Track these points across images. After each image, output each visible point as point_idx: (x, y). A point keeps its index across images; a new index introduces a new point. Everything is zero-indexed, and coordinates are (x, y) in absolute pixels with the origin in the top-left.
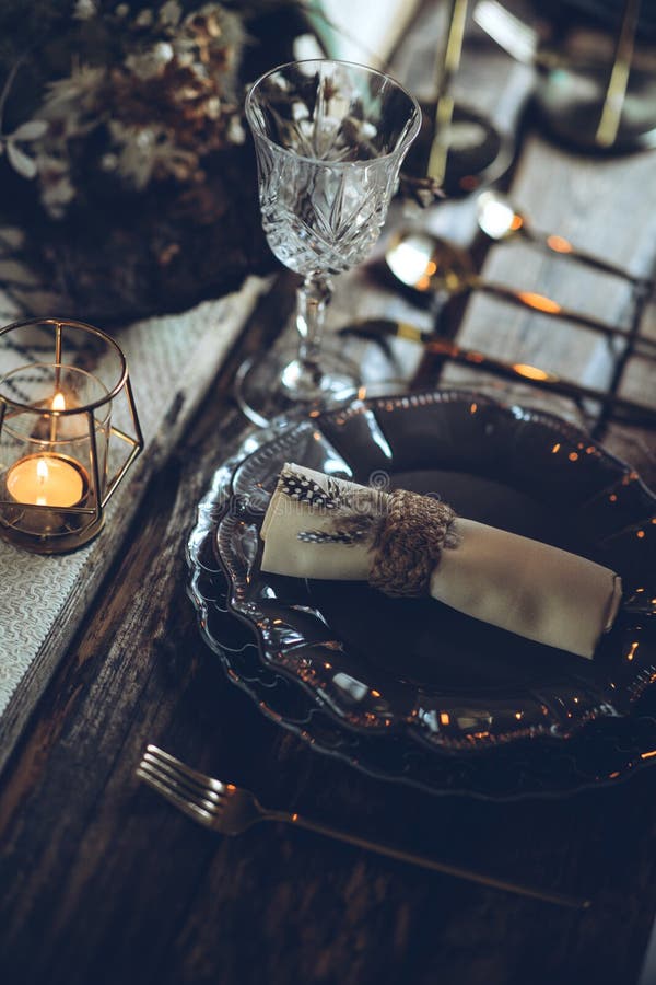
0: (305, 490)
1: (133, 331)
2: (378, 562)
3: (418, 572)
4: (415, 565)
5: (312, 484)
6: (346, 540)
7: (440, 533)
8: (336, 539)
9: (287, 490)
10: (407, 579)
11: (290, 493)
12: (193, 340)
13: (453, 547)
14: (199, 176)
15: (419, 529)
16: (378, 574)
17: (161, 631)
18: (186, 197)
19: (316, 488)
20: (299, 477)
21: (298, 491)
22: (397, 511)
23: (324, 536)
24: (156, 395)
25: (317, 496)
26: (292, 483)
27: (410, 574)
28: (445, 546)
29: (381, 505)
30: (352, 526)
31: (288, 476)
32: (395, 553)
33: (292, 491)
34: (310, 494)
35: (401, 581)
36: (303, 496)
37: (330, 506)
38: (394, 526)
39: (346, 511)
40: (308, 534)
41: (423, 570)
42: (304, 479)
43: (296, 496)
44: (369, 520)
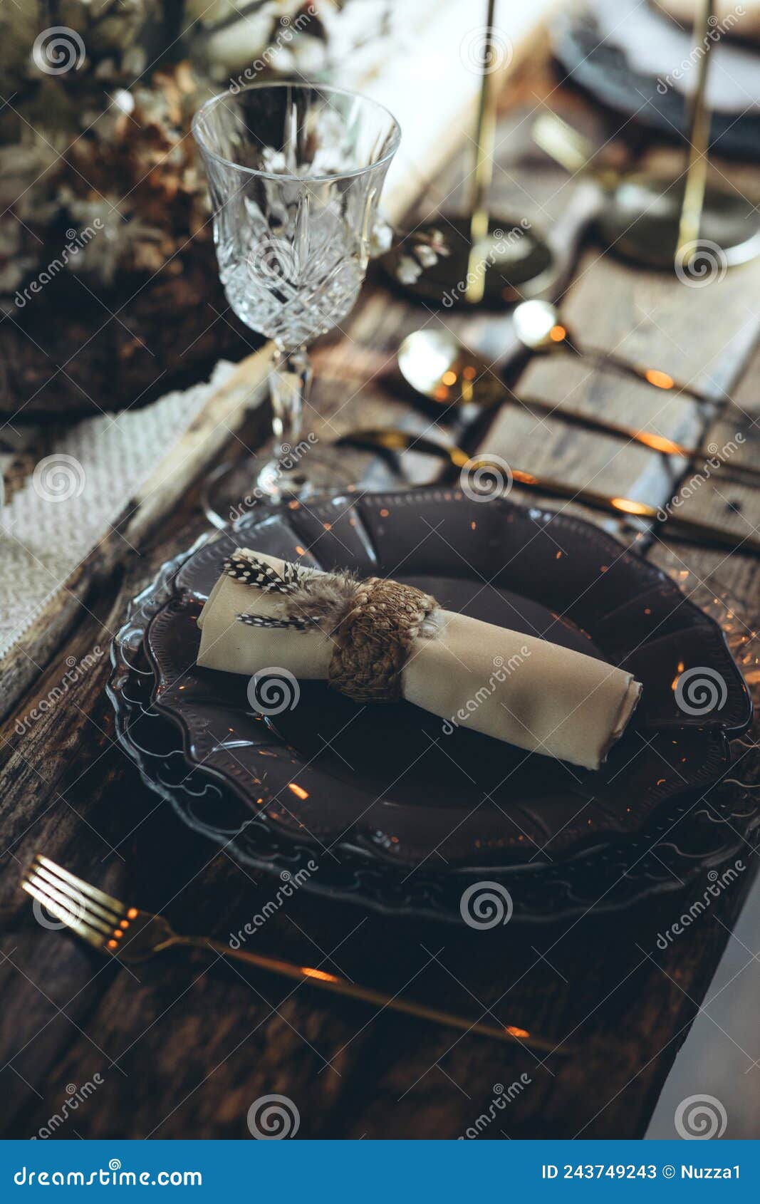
0: (255, 574)
1: (84, 426)
2: (337, 653)
3: (386, 664)
4: (382, 654)
5: (265, 567)
6: (299, 626)
7: (414, 620)
8: (285, 624)
9: (233, 573)
10: (373, 674)
11: (236, 577)
12: (157, 447)
13: (430, 637)
14: (176, 268)
15: (388, 614)
16: (337, 668)
17: (73, 740)
18: (159, 291)
19: (269, 572)
20: (250, 560)
21: (247, 574)
22: (364, 594)
23: (271, 620)
24: (105, 501)
25: (268, 579)
26: (241, 566)
27: (375, 666)
28: (419, 636)
29: (347, 592)
30: (307, 611)
31: (237, 559)
32: (358, 641)
33: (240, 573)
34: (260, 578)
35: (366, 676)
36: (252, 579)
37: (284, 590)
38: (358, 610)
39: (302, 595)
40: (252, 617)
41: (391, 661)
42: (256, 561)
43: (243, 579)
44: (329, 604)
